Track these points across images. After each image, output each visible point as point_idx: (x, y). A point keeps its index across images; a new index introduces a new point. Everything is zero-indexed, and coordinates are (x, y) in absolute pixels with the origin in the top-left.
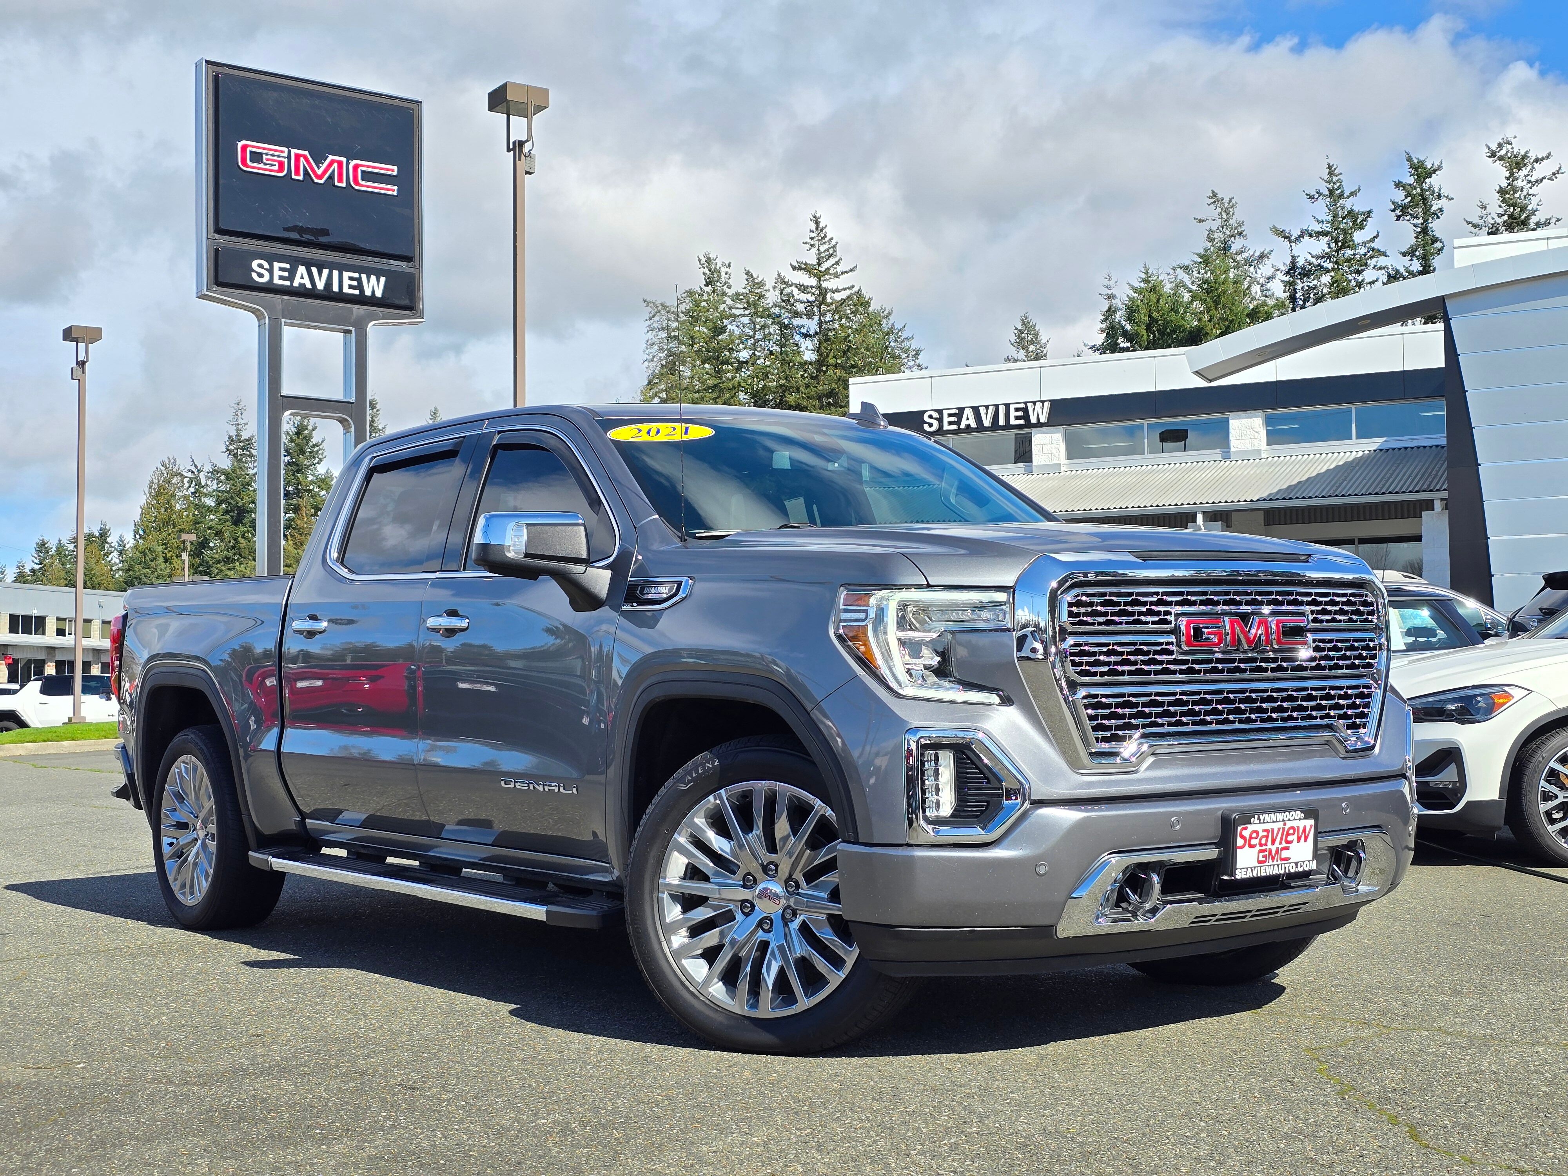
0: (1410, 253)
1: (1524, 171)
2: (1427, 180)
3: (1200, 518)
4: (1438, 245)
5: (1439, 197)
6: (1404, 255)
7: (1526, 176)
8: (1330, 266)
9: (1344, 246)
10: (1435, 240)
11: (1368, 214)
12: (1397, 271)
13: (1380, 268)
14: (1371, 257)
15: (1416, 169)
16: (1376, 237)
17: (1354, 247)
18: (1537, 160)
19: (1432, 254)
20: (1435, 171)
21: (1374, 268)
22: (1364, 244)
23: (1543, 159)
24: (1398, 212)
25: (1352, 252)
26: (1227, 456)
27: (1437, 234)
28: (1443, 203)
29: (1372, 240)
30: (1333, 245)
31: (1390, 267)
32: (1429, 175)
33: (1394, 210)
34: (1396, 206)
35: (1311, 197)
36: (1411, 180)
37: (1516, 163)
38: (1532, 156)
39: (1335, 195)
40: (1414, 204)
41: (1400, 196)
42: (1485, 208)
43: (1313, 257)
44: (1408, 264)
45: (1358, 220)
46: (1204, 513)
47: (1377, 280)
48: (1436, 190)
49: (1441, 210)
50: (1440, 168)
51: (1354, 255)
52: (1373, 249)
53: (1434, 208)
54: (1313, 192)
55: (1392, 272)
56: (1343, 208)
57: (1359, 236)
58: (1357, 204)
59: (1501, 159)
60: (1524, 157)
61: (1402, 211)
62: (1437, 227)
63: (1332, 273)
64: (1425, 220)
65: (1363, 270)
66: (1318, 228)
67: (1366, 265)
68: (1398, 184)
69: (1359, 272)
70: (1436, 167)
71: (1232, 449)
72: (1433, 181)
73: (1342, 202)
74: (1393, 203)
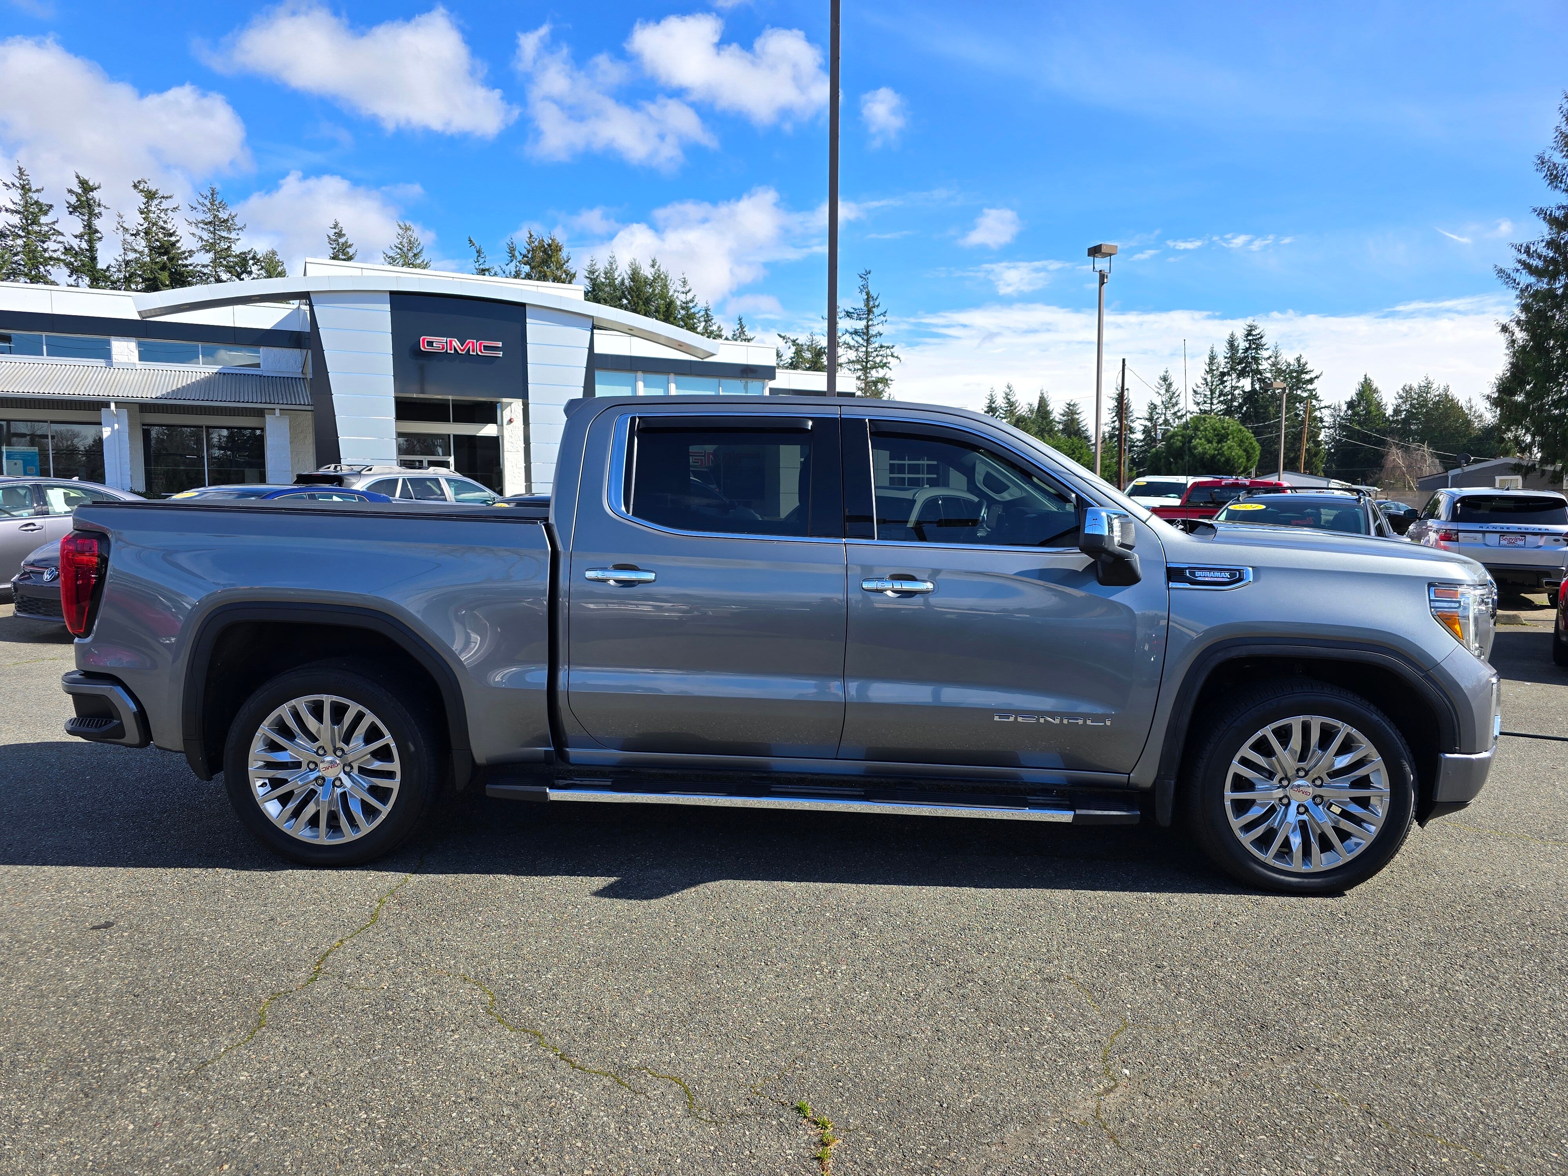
0: (80, 237)
1: (156, 202)
2: (91, 193)
3: (113, 406)
4: (99, 235)
5: (99, 205)
6: (76, 237)
7: (156, 205)
8: (23, 234)
9: (33, 223)
10: (97, 231)
11: (51, 206)
12: (72, 247)
13: (59, 242)
14: (53, 234)
15: (82, 184)
16: (57, 222)
17: (40, 225)
18: (163, 197)
19: (95, 240)
20: (96, 189)
21: (55, 241)
22: (47, 225)
23: (167, 198)
24: (71, 209)
25: (39, 228)
26: (110, 364)
27: (98, 228)
28: (102, 209)
29: (54, 223)
30: (24, 221)
31: (66, 242)
32: (92, 189)
33: (68, 208)
34: (70, 205)
35: (6, 185)
36: (80, 191)
37: (150, 196)
38: (160, 193)
39: (25, 189)
40: (81, 206)
41: (73, 200)
42: (122, 218)
43: (9, 225)
44: (79, 243)
45: (45, 209)
46: (116, 403)
47: (58, 250)
48: (97, 201)
49: (100, 213)
50: (99, 187)
51: (40, 230)
52: (54, 230)
53: (96, 211)
54: (9, 183)
55: (68, 247)
56: (31, 198)
57: (43, 219)
58: (43, 199)
59: (141, 191)
60: (155, 193)
61: (74, 209)
62: (97, 223)
63: (24, 239)
64: (90, 218)
65: (46, 241)
66: (12, 207)
67: (49, 238)
68: (70, 191)
69: (44, 242)
70: (96, 185)
71: (114, 361)
72: (95, 194)
73: (30, 194)
74: (68, 202)
